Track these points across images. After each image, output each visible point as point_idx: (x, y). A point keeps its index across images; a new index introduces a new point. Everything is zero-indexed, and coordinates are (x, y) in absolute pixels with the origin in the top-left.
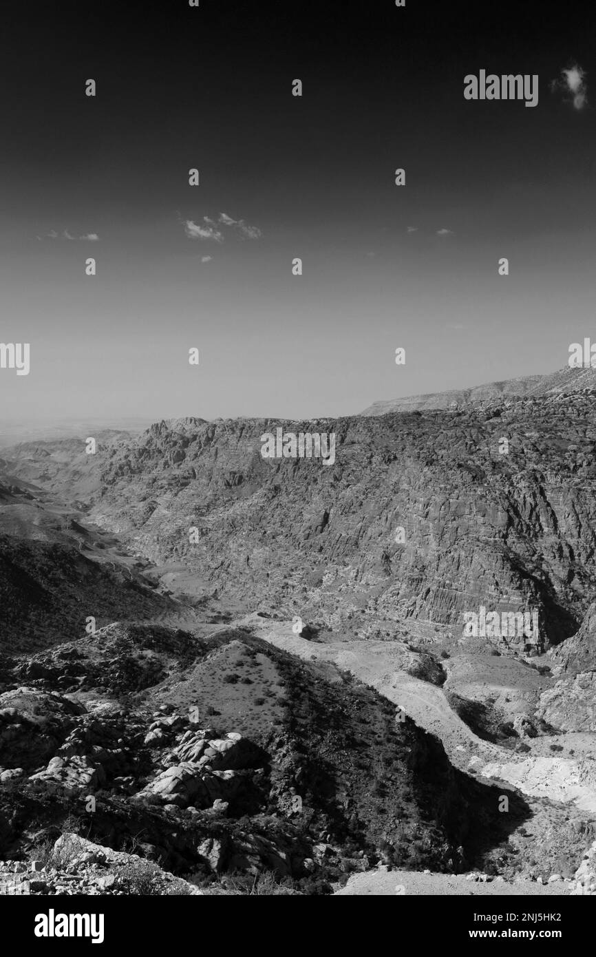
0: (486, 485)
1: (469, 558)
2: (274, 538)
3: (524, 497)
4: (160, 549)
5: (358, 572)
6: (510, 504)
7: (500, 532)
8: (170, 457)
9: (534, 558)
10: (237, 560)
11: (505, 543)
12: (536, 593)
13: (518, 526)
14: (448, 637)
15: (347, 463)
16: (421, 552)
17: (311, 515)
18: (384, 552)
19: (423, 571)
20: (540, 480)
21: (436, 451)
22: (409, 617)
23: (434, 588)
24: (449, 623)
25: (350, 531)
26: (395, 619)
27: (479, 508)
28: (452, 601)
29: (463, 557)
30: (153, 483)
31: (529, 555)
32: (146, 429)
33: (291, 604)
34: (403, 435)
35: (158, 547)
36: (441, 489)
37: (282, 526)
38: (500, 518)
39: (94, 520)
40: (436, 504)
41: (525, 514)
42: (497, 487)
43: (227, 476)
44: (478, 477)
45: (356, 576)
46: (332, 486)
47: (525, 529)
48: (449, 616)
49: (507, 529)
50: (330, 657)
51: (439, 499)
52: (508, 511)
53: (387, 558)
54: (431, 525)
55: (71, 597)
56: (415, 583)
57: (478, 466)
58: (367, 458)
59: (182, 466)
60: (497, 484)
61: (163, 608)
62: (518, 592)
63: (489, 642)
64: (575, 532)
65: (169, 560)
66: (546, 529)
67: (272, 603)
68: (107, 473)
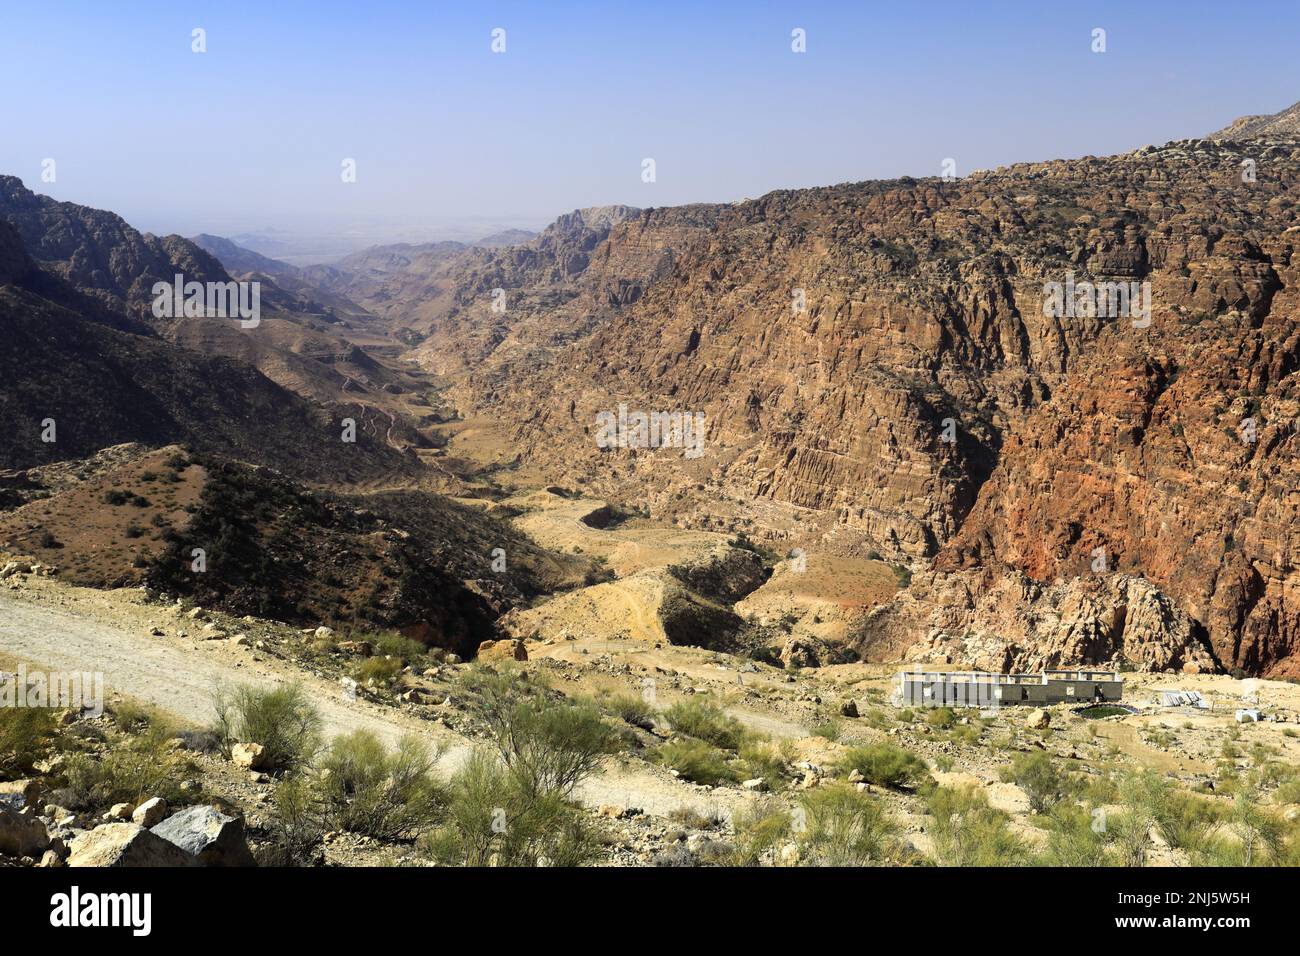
0: (913, 277)
1: (860, 398)
2: (614, 372)
3: (976, 300)
4: (473, 396)
5: (712, 426)
6: (949, 310)
7: (925, 358)
8: (563, 265)
9: (981, 405)
10: (557, 409)
11: (935, 377)
12: (959, 460)
13: (958, 349)
14: (810, 530)
15: (737, 250)
16: (804, 392)
17: (673, 339)
18: (753, 392)
19: (798, 422)
20: (1006, 270)
21: (864, 226)
22: (760, 497)
23: (801, 449)
24: (818, 508)
25: (718, 361)
26: (738, 498)
27: (896, 315)
28: (827, 470)
29: (849, 397)
30: (518, 300)
31: (973, 399)
32: (549, 223)
33: (609, 476)
34: (838, 206)
35: (471, 392)
36: (839, 283)
37: (630, 354)
38: (928, 335)
39: (416, 356)
40: (829, 308)
41: (975, 329)
42: (931, 281)
43: (615, 288)
44: (902, 264)
45: (710, 432)
46: (708, 287)
47: (971, 355)
48: (819, 495)
49: (940, 354)
50: (602, 552)
51: (834, 300)
52: (943, 323)
53: (755, 401)
54: (820, 345)
55: (223, 438)
56: (781, 442)
57: (910, 247)
58: (767, 241)
59: (580, 279)
60: (931, 276)
61: (389, 469)
62: (926, 457)
63: (870, 539)
64: (1057, 363)
65: (480, 413)
66: (1008, 356)
67: (582, 474)
68: (466, 288)
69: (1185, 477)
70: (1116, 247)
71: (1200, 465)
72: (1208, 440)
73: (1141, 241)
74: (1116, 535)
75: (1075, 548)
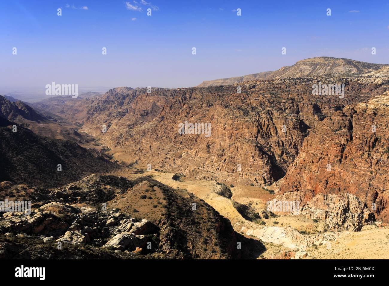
0: (249, 116)
1: (242, 146)
2: (161, 138)
3: (264, 121)
4: (113, 143)
5: (196, 152)
6: (259, 124)
7: (254, 135)
8: (117, 104)
9: (268, 146)
10: (145, 147)
11: (257, 140)
12: (269, 160)
13: (261, 133)
14: (233, 179)
15: (192, 107)
16: (223, 144)
17: (177, 129)
18: (207, 144)
19: (223, 152)
20: (271, 114)
21: (229, 102)
22: (217, 171)
23: (228, 158)
24: (233, 173)
25: (193, 135)
26: (212, 171)
27: (246, 126)
28: (235, 164)
29: (239, 146)
30: (110, 115)
31: (266, 145)
32: (107, 92)
33: (168, 165)
34: (215, 95)
35: (112, 142)
36: (231, 118)
37: (165, 133)
38: (254, 130)
39: (84, 130)
40: (229, 124)
41: (265, 128)
42: (253, 117)
43: (142, 112)
44: (246, 113)
45: (196, 154)
46: (186, 116)
47: (264, 134)
48: (233, 170)
49: (257, 135)
50: (184, 187)
51: (230, 122)
52: (258, 127)
53: (208, 146)
54: (227, 132)
55: (74, 163)
56: (220, 157)
57: (246, 109)
58: (201, 105)
59: (122, 108)
60: (253, 116)
61: (114, 168)
62: (261, 160)
63: (250, 180)
64: (284, 136)
65: (117, 148)
66: (273, 134)
67: (161, 165)
68: (90, 110)
69: (356, 170)
70: (292, 108)
71: (360, 168)
72: (360, 162)
73: (297, 106)
74: (338, 183)
75: (328, 186)
